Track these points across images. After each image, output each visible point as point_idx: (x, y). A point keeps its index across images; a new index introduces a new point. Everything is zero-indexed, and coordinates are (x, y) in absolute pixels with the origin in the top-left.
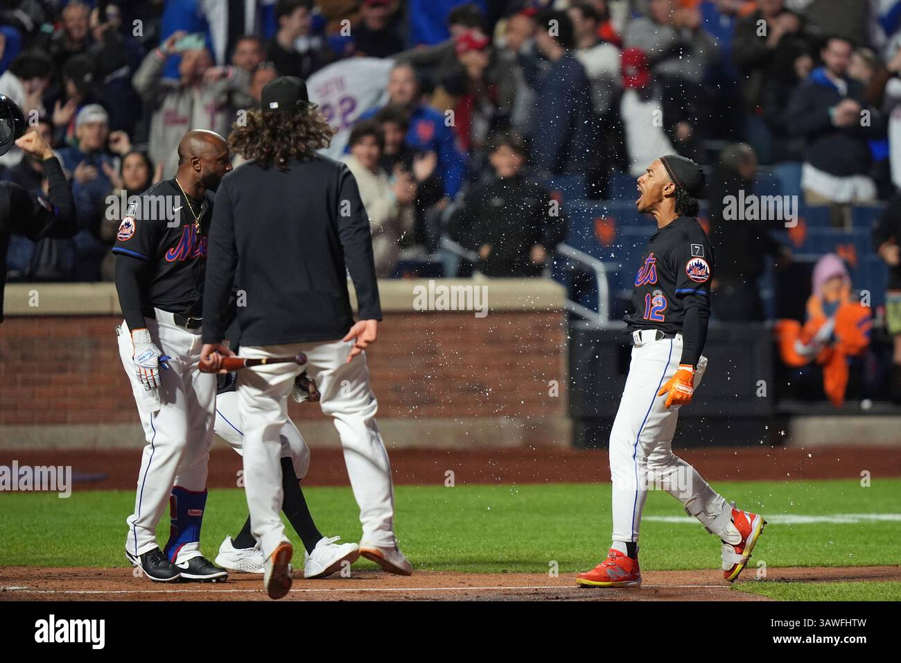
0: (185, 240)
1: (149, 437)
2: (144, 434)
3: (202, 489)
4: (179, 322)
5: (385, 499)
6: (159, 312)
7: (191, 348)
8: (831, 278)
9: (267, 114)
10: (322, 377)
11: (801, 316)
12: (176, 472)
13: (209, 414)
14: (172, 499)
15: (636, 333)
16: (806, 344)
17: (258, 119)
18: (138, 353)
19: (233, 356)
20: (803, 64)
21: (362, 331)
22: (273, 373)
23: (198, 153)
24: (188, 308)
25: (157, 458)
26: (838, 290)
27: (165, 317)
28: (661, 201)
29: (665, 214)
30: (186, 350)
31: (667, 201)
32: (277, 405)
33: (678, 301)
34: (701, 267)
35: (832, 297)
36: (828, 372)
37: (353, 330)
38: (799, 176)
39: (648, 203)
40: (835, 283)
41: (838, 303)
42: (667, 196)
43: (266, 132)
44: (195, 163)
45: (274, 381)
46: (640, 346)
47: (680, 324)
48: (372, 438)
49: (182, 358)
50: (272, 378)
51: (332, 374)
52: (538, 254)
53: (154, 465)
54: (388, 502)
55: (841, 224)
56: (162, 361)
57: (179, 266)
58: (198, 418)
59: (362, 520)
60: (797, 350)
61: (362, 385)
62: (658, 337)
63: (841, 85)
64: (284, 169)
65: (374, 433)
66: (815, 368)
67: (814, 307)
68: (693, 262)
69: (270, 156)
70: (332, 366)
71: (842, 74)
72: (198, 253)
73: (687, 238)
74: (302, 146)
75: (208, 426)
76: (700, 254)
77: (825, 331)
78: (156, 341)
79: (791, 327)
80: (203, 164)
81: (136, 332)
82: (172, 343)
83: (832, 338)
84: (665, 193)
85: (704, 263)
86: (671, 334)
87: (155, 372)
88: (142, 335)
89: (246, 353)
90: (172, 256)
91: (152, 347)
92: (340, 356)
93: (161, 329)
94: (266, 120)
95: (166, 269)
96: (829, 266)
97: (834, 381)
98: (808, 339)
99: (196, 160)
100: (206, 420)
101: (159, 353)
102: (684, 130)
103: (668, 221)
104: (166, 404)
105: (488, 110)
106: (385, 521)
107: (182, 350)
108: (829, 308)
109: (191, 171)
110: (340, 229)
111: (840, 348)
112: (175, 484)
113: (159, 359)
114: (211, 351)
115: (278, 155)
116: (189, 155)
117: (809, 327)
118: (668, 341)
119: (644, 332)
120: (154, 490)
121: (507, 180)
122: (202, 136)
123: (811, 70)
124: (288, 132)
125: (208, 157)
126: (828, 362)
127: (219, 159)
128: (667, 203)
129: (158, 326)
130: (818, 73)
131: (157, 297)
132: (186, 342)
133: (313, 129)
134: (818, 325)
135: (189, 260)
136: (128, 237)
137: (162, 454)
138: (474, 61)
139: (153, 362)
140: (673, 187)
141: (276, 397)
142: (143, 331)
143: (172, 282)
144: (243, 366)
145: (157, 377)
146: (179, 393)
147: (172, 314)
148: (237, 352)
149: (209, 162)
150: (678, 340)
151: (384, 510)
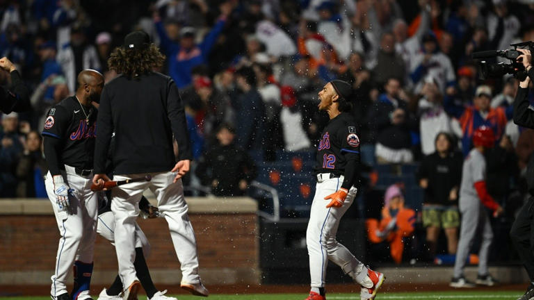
0: (81, 129)
1: (62, 234)
2: (59, 232)
3: (90, 262)
4: (78, 172)
5: (194, 258)
6: (67, 167)
7: (84, 186)
8: (394, 198)
9: (128, 51)
10: (159, 192)
11: (378, 217)
12: (77, 253)
13: (94, 221)
14: (74, 267)
15: (319, 175)
16: (381, 231)
17: (123, 53)
18: (57, 188)
19: (110, 180)
20: (374, 94)
21: (182, 166)
22: (133, 189)
23: (87, 82)
24: (83, 165)
25: (67, 243)
26: (398, 203)
27: (70, 170)
28: (331, 104)
29: (333, 112)
30: (81, 187)
31: (334, 104)
32: (133, 208)
33: (342, 157)
34: (355, 138)
35: (395, 207)
36: (393, 246)
37: (177, 166)
38: (374, 150)
39: (325, 106)
40: (396, 200)
41: (397, 210)
42: (334, 102)
43: (128, 59)
44: (86, 87)
45: (132, 194)
46: (321, 182)
47: (343, 170)
48: (186, 225)
49: (80, 191)
50: (131, 192)
51: (164, 190)
52: (243, 185)
53: (65, 248)
54: (196, 260)
55: (396, 172)
56: (70, 192)
57: (77, 142)
58: (88, 224)
59: (182, 269)
60: (376, 234)
61: (179, 197)
62: (331, 177)
63: (395, 103)
64: (138, 79)
65: (187, 222)
66: (386, 243)
67: (385, 212)
68: (350, 136)
69: (130, 72)
70: (164, 186)
71: (396, 96)
72: (88, 135)
73: (346, 124)
74: (147, 66)
75: (94, 228)
76: (354, 132)
77: (391, 224)
78: (66, 181)
79: (373, 223)
80: (91, 88)
81: (55, 177)
82: (75, 183)
83: (395, 228)
84: (333, 100)
85: (356, 136)
86: (338, 176)
87: (67, 198)
88: (58, 178)
89: (117, 178)
90: (74, 136)
91: (64, 185)
92: (168, 180)
93: (68, 176)
94: (127, 54)
95: (71, 144)
96: (393, 191)
97: (396, 250)
98: (383, 229)
99: (86, 85)
100: (93, 224)
101: (67, 188)
102: (313, 128)
103: (335, 115)
104: (72, 214)
105: (212, 117)
106: (194, 269)
107: (80, 187)
108: (393, 213)
109: (84, 91)
110: (169, 111)
111: (399, 233)
112: (77, 259)
113: (68, 191)
114: (98, 178)
115: (134, 71)
116: (82, 83)
117: (383, 222)
118: (336, 179)
119: (323, 175)
120: (65, 261)
121: (226, 147)
122: (89, 73)
123: (378, 96)
124: (139, 59)
125: (93, 84)
126: (393, 240)
127: (98, 85)
128: (334, 105)
129: (66, 174)
130: (383, 97)
131: (67, 158)
132: (81, 183)
133: (153, 57)
134: (388, 220)
135: (82, 140)
136: (51, 127)
137: (69, 242)
138: (204, 93)
139: (65, 192)
140: (337, 97)
141: (133, 203)
142: (59, 176)
143: (74, 151)
144: (116, 185)
145: (67, 201)
146: (78, 209)
147: (74, 168)
148: (112, 179)
149: (94, 86)
150: (342, 178)
151: (194, 263)
